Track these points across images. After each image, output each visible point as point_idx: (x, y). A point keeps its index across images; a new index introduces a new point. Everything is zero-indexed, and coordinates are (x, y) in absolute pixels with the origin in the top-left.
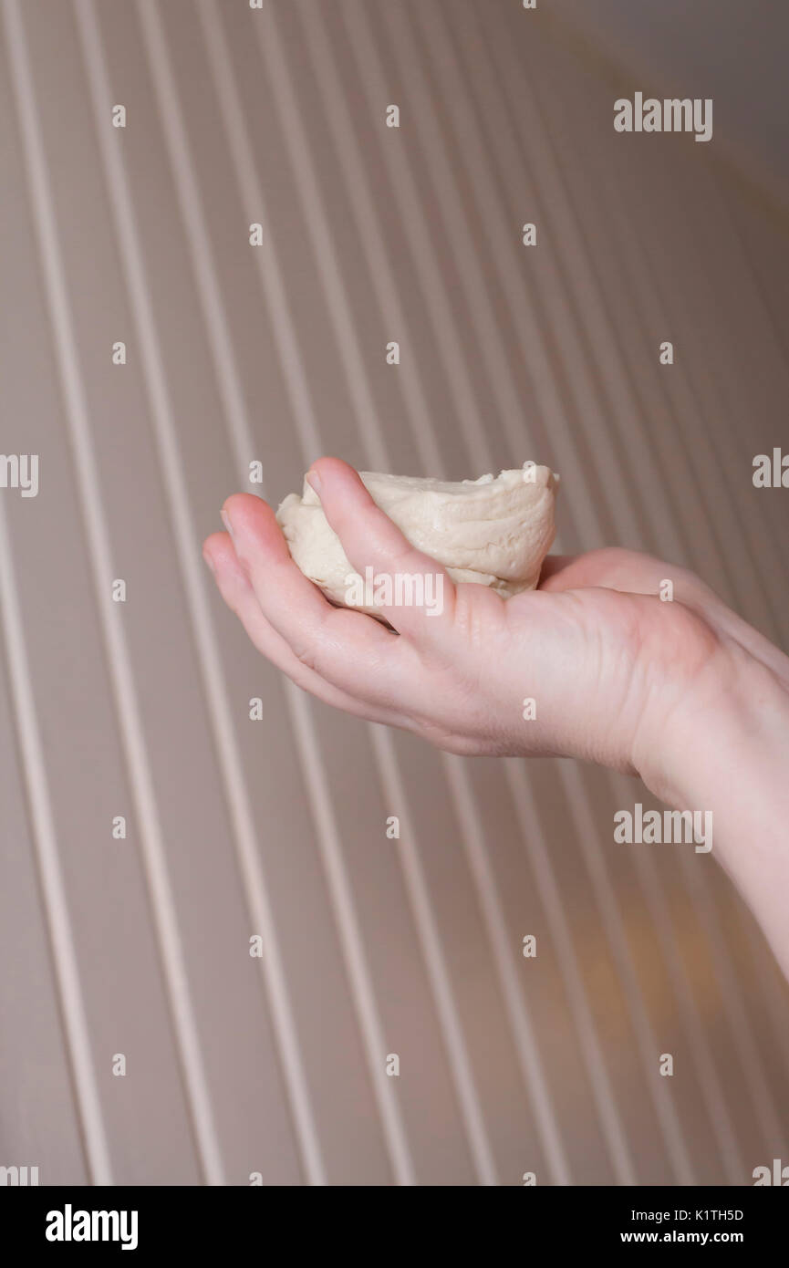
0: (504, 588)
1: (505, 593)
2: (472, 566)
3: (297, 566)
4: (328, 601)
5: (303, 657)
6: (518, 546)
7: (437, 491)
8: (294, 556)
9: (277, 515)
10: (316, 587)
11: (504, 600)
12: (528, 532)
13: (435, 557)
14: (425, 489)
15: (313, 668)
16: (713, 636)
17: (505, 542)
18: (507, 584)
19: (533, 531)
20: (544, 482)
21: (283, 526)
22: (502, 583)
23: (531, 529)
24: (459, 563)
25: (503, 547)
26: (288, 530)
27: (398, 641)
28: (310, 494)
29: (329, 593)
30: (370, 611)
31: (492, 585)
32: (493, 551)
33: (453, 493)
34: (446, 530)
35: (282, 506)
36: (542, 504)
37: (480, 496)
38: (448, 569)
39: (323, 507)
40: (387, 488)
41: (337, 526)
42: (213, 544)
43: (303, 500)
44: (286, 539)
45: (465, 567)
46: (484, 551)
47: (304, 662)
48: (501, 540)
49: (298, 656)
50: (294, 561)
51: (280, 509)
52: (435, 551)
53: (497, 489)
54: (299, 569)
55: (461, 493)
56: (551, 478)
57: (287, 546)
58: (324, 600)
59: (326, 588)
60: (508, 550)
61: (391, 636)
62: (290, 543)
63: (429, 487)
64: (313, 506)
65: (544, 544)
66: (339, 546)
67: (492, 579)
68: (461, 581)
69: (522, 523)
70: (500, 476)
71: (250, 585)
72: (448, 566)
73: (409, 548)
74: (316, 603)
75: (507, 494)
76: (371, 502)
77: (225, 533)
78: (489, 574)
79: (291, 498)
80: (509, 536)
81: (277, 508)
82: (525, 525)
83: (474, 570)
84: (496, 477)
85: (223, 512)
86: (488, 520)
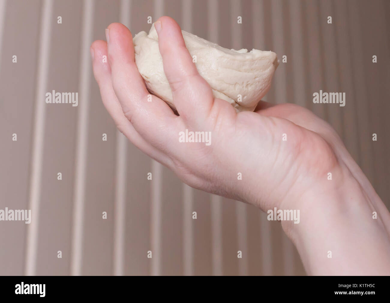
0: (237, 108)
1: (237, 111)
2: (225, 92)
3: (137, 67)
4: (148, 89)
5: (127, 114)
6: (250, 89)
7: (218, 49)
8: (136, 62)
9: (134, 39)
10: (144, 80)
11: (236, 113)
12: (257, 83)
13: (208, 82)
14: (213, 46)
15: (130, 121)
16: (336, 161)
17: (245, 85)
18: (240, 107)
19: (260, 84)
20: (272, 60)
21: (135, 46)
22: (237, 105)
23: (259, 82)
24: (219, 88)
25: (243, 87)
26: (137, 48)
27: (177, 119)
28: (153, 33)
29: (149, 85)
30: (167, 100)
31: (232, 104)
32: (238, 87)
33: (226, 53)
34: (217, 70)
35: (137, 36)
36: (268, 72)
37: (239, 58)
38: (213, 90)
39: (159, 41)
40: (193, 41)
41: (164, 52)
42: (98, 45)
43: (148, 35)
44: (135, 52)
45: (221, 91)
46: (233, 85)
47: (126, 117)
48: (243, 83)
49: (124, 113)
50: (136, 65)
51: (135, 37)
52: (209, 79)
53: (248, 57)
54: (138, 69)
55: (229, 54)
56: (276, 60)
57: (135, 56)
58: (146, 88)
59: (149, 82)
60: (245, 89)
61: (175, 116)
62: (136, 54)
63: (214, 46)
64: (153, 39)
65: (263, 92)
66: (161, 63)
67: (233, 101)
68: (218, 97)
69: (255, 78)
70: (251, 51)
71: (110, 70)
72: (213, 89)
73: (196, 73)
74: (141, 89)
75: (253, 61)
76: (184, 45)
77: (105, 41)
78: (232, 99)
79: (142, 33)
80: (248, 82)
81: (134, 36)
82: (257, 79)
83: (225, 94)
84: (249, 51)
85: (107, 30)
86: (239, 71)
